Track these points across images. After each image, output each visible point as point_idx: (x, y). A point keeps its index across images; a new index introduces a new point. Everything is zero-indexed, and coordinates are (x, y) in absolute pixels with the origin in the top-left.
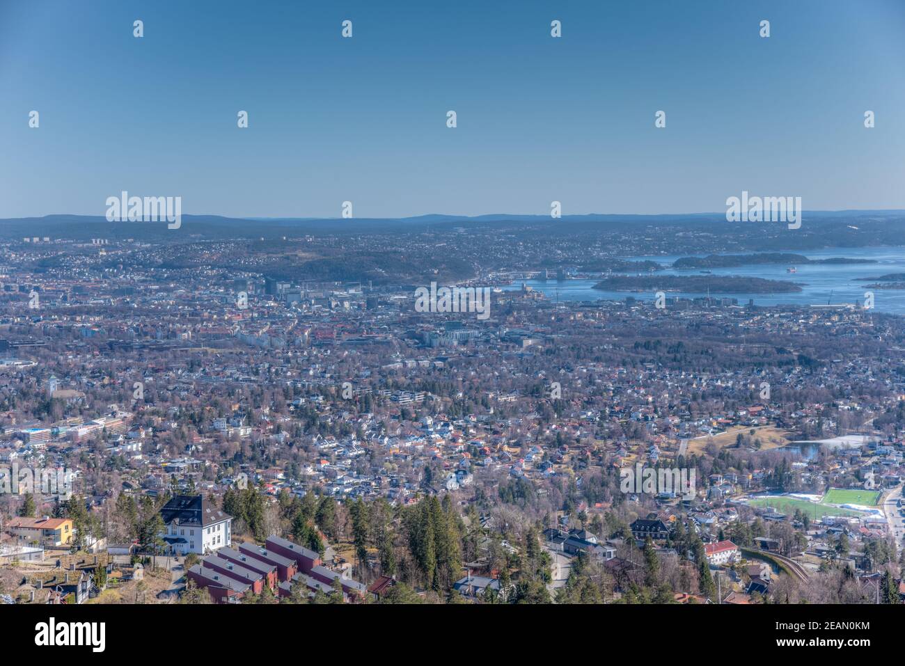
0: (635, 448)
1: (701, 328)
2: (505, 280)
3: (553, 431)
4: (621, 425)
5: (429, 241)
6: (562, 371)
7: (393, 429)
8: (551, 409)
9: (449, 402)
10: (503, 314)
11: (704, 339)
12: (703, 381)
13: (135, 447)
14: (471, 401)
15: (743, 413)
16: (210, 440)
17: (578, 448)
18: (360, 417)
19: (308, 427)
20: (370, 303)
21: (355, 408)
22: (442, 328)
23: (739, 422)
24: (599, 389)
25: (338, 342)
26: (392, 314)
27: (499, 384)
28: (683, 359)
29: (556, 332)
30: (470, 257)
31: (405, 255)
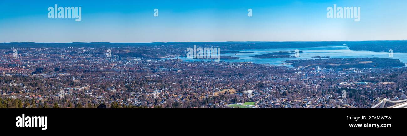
0: (203, 95)
1: (217, 67)
2: (173, 57)
5: (156, 48)
6: (186, 77)
7: (148, 91)
8: (184, 86)
9: (161, 85)
10: (173, 65)
11: (218, 70)
12: (218, 79)
13: (91, 93)
14: (166, 84)
15: (227, 86)
16: (107, 92)
17: (190, 95)
18: (140, 88)
19: (128, 90)
20: (143, 62)
21: (139, 86)
22: (159, 68)
23: (226, 88)
24: (195, 81)
25: (135, 71)
26: (147, 64)
27: (172, 81)
28: (213, 74)
29: (185, 68)
30: (165, 52)
31: (150, 51)
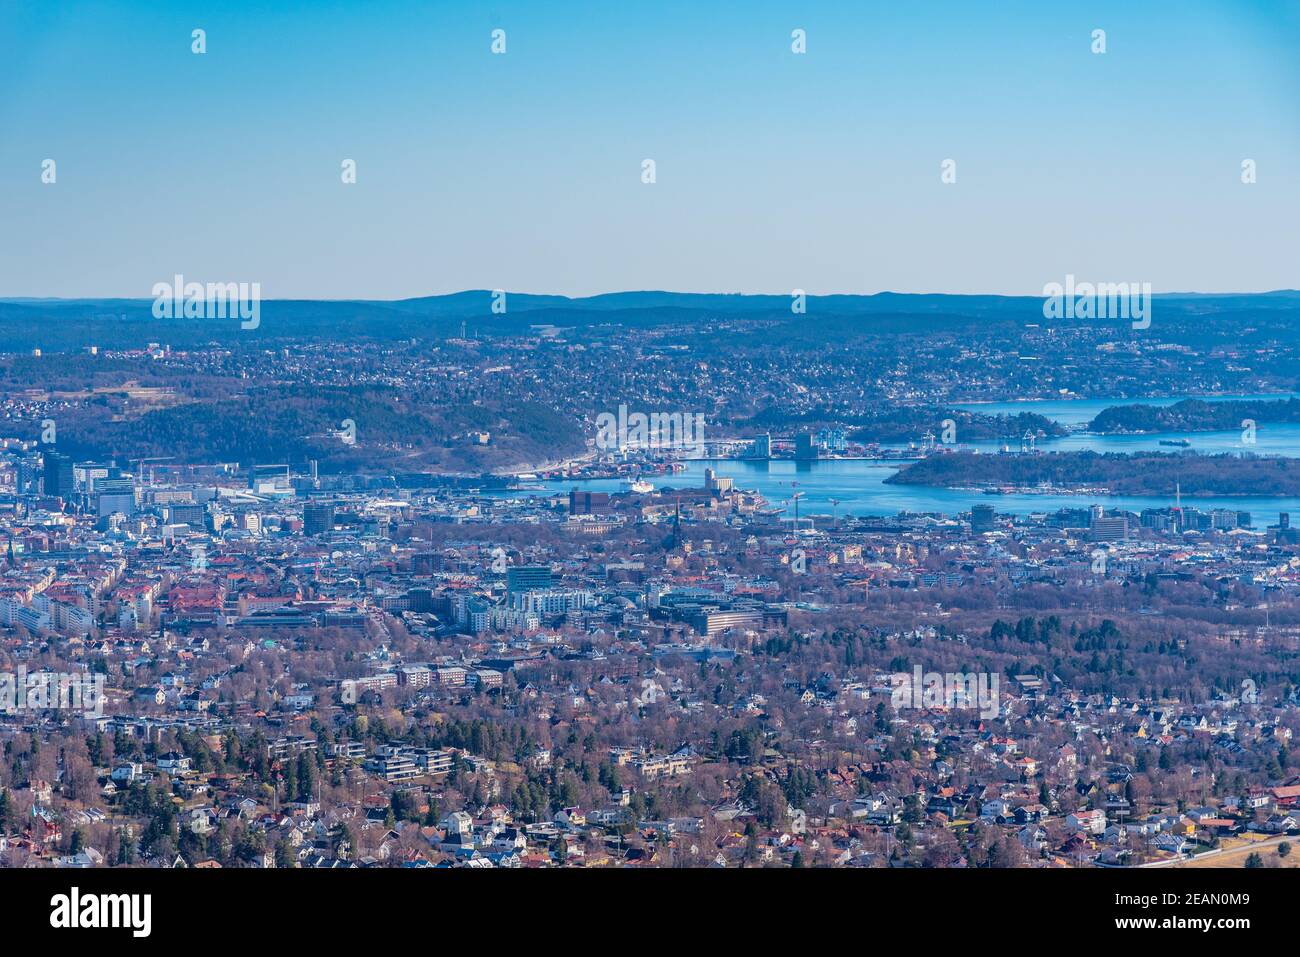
1: (1159, 586)
2: (661, 461)
3: (782, 850)
4: (957, 835)
5: (468, 360)
6: (808, 696)
7: (371, 843)
8: (777, 791)
9: (515, 775)
10: (656, 549)
11: (1166, 614)
12: (1163, 721)
14: (572, 772)
15: (1260, 801)
18: (286, 812)
19: (149, 838)
20: (314, 520)
21: (272, 789)
22: (499, 585)
23: (1251, 825)
24: (900, 742)
25: (231, 620)
26: (371, 546)
27: (645, 731)
28: (1115, 665)
29: (792, 593)
30: (571, 402)
31: (405, 395)
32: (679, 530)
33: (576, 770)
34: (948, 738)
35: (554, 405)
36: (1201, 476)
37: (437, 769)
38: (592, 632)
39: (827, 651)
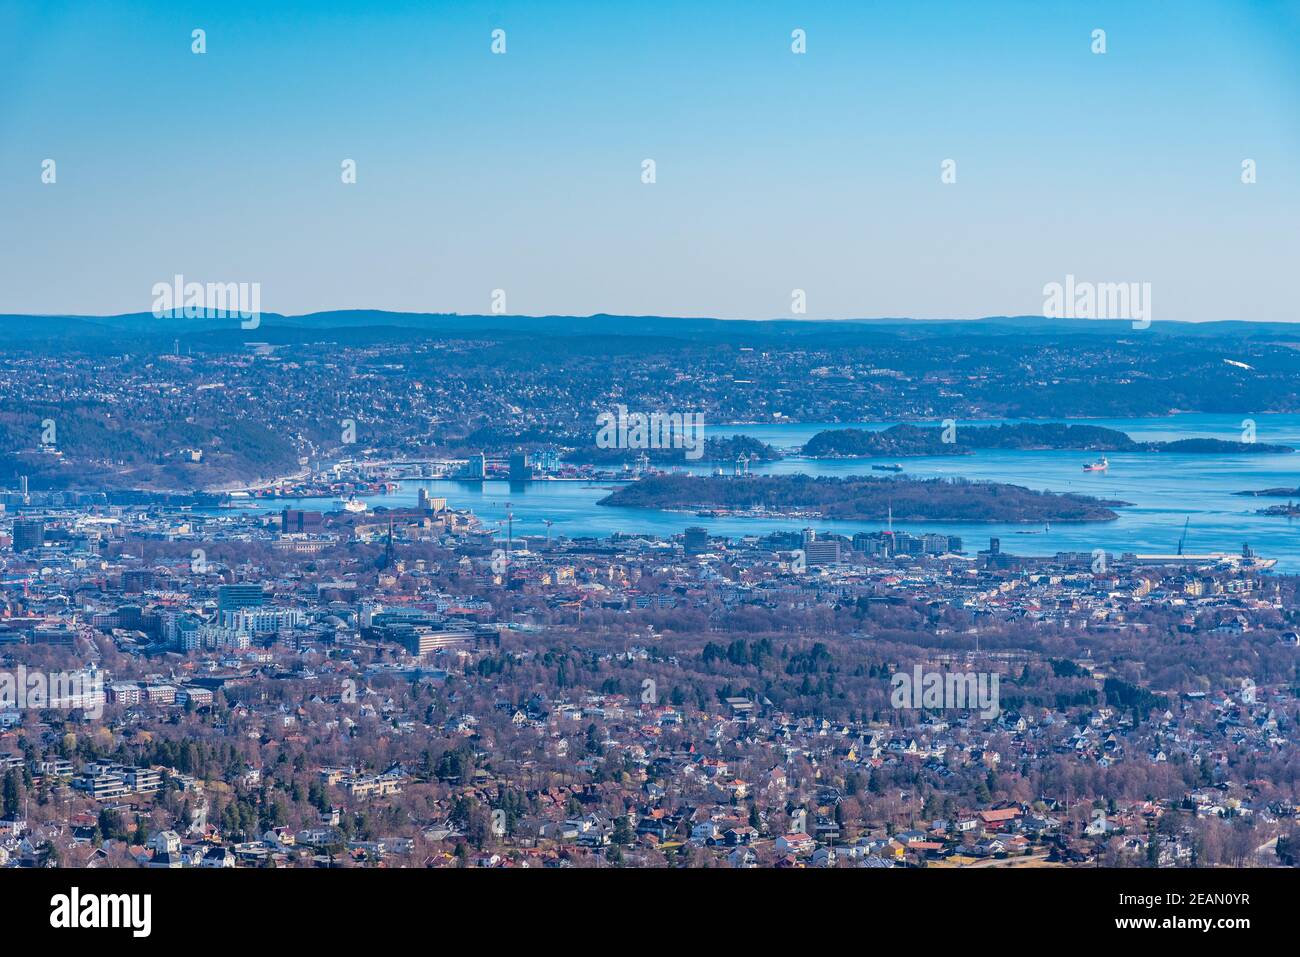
1: (870, 610)
2: (374, 480)
4: (667, 856)
5: (180, 377)
8: (488, 812)
9: (225, 794)
10: (368, 568)
11: (877, 638)
12: (873, 744)
14: (282, 791)
22: (210, 603)
23: (958, 848)
24: (611, 763)
27: (356, 750)
28: (825, 687)
29: (505, 615)
30: (285, 420)
31: (117, 411)
32: (392, 550)
33: (286, 791)
34: (659, 759)
35: (267, 423)
36: (913, 501)
37: (146, 788)
38: (304, 651)
39: (538, 672)
